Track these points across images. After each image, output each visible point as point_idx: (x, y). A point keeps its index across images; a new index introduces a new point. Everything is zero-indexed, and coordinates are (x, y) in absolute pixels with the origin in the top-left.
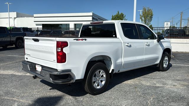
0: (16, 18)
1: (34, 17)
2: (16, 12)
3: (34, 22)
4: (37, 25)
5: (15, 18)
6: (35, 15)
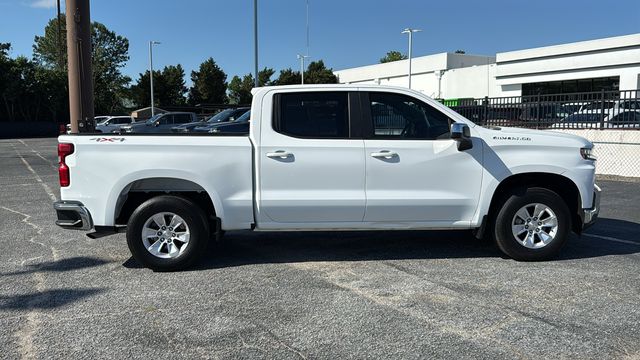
0: (446, 73)
1: (499, 64)
2: (445, 55)
3: (498, 78)
4: (505, 88)
5: (442, 72)
6: (500, 57)
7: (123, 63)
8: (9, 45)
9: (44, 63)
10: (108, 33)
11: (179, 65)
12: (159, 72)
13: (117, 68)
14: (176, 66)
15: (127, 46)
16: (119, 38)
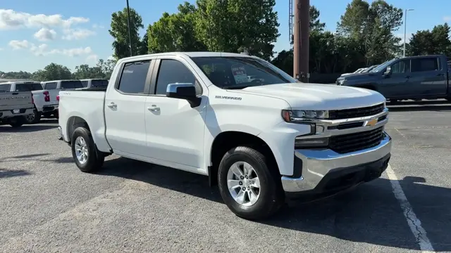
7: (397, 28)
8: (324, 24)
9: (343, 34)
10: (388, 7)
11: (446, 24)
12: (428, 31)
13: (391, 32)
14: (443, 25)
15: (401, 14)
16: (395, 9)
